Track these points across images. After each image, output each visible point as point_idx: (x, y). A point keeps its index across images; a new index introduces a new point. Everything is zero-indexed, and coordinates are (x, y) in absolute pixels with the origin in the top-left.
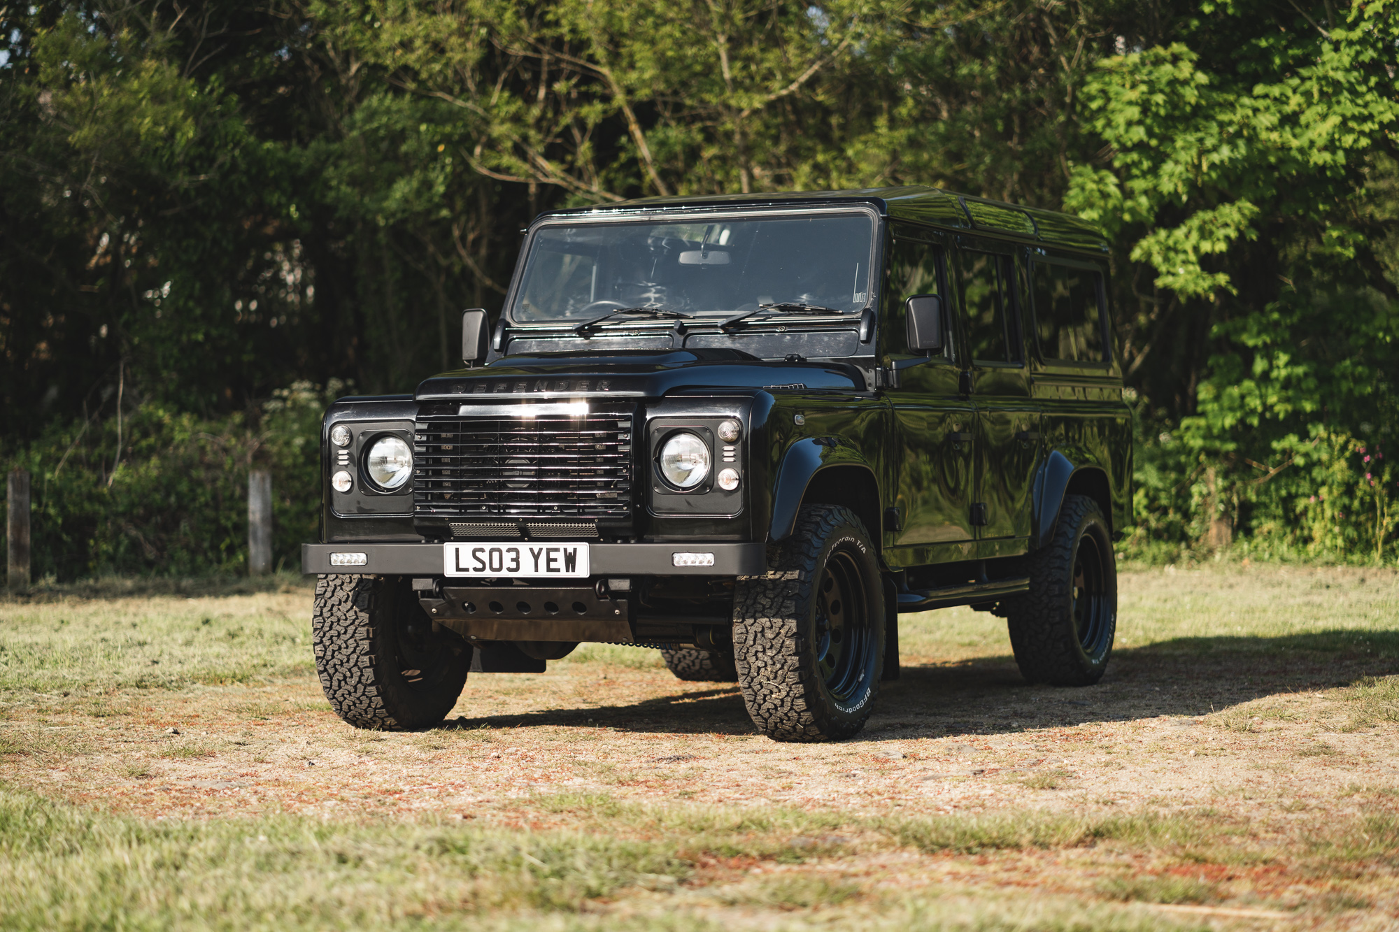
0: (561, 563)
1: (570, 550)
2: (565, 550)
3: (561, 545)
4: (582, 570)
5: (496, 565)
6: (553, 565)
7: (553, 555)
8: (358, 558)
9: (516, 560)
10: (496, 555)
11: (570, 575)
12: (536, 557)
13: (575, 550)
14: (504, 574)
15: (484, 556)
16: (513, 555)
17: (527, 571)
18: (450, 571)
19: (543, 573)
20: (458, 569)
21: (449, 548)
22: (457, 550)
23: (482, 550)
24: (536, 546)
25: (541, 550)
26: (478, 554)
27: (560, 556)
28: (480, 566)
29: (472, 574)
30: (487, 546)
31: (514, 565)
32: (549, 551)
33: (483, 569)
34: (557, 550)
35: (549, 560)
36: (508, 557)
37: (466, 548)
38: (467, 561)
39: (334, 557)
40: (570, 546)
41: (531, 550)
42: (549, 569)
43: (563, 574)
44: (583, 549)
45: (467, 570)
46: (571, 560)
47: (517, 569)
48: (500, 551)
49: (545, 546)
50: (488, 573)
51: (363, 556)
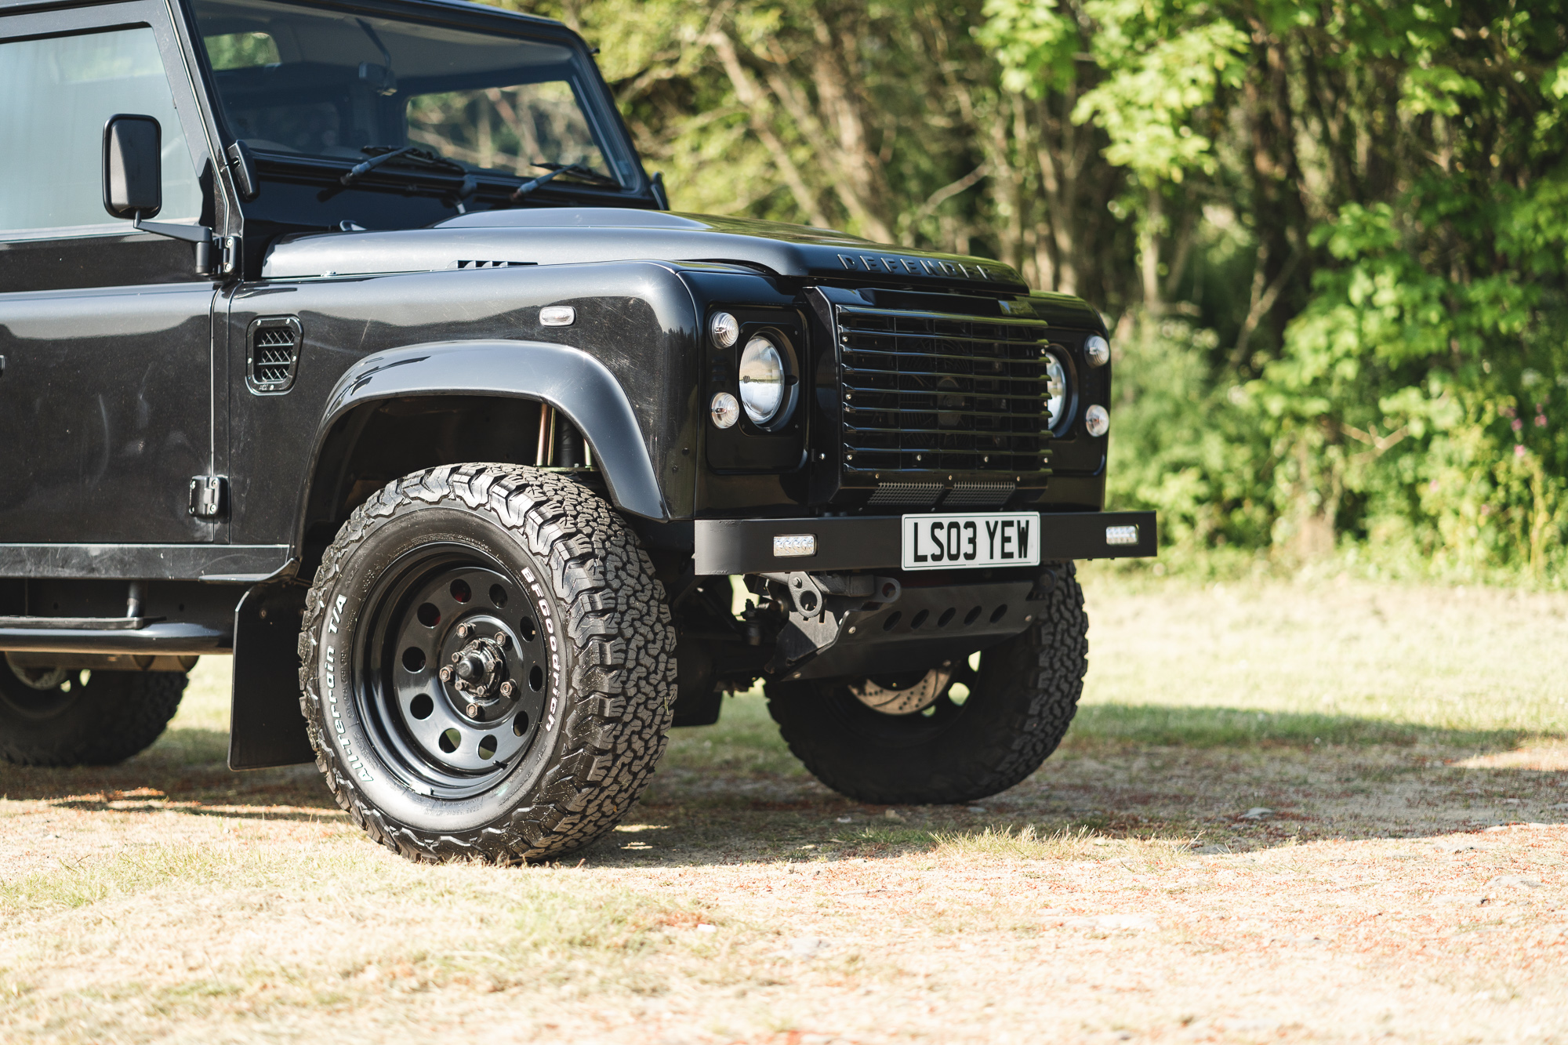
0: (1013, 547)
1: (1023, 524)
2: (1019, 522)
3: (1015, 517)
4: (1033, 558)
5: (953, 549)
6: (1007, 548)
7: (1007, 532)
8: (806, 543)
9: (972, 541)
10: (954, 533)
11: (1022, 562)
12: (992, 536)
13: (1027, 522)
14: (962, 563)
15: (941, 535)
16: (970, 533)
17: (983, 558)
18: (908, 563)
19: (998, 562)
20: (919, 558)
21: (908, 521)
22: (916, 525)
23: (941, 526)
24: (992, 518)
25: (996, 523)
26: (937, 532)
27: (1012, 532)
28: (938, 551)
29: (930, 565)
30: (946, 519)
31: (970, 551)
32: (1004, 525)
33: (940, 558)
34: (1010, 524)
35: (1006, 540)
36: (965, 536)
37: (925, 521)
38: (928, 547)
39: (776, 541)
40: (1023, 518)
41: (988, 523)
42: (1003, 555)
43: (1016, 561)
44: (1034, 523)
45: (924, 558)
46: (1023, 539)
47: (973, 556)
48: (957, 527)
49: (999, 517)
50: (946, 564)
51: (810, 538)
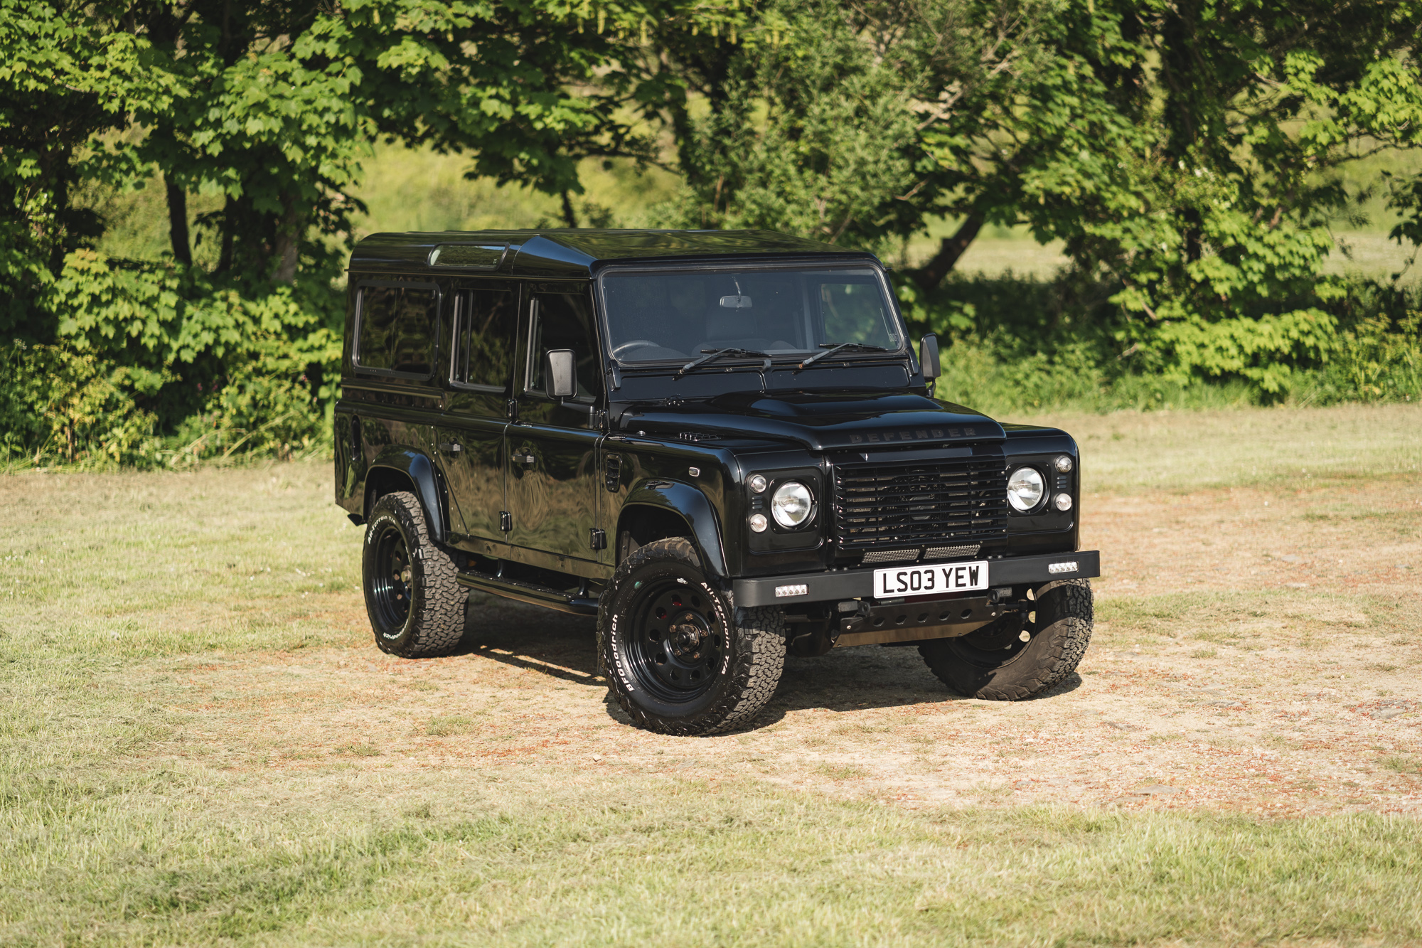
0: (966, 580)
1: (974, 568)
2: (970, 568)
3: (966, 565)
4: (983, 583)
5: (915, 585)
6: (960, 581)
7: (960, 573)
8: (801, 589)
9: (932, 580)
10: (916, 577)
11: (974, 588)
12: (947, 576)
13: (978, 566)
14: (923, 592)
15: (906, 579)
16: (929, 575)
17: (940, 588)
18: (878, 594)
19: (953, 588)
20: (886, 591)
21: (878, 574)
22: (885, 575)
23: (905, 574)
24: (947, 567)
25: (951, 569)
26: (902, 577)
27: (966, 574)
28: (903, 587)
29: (897, 594)
30: (909, 570)
31: (930, 584)
32: (957, 569)
33: (905, 590)
34: (964, 568)
35: (958, 577)
36: (925, 577)
37: (892, 573)
38: (893, 584)
39: (778, 590)
40: (973, 565)
41: (944, 569)
42: (957, 585)
43: (968, 588)
44: (983, 567)
45: (892, 591)
46: (974, 576)
47: (932, 587)
48: (919, 573)
49: (954, 566)
50: (909, 592)
51: (804, 587)
